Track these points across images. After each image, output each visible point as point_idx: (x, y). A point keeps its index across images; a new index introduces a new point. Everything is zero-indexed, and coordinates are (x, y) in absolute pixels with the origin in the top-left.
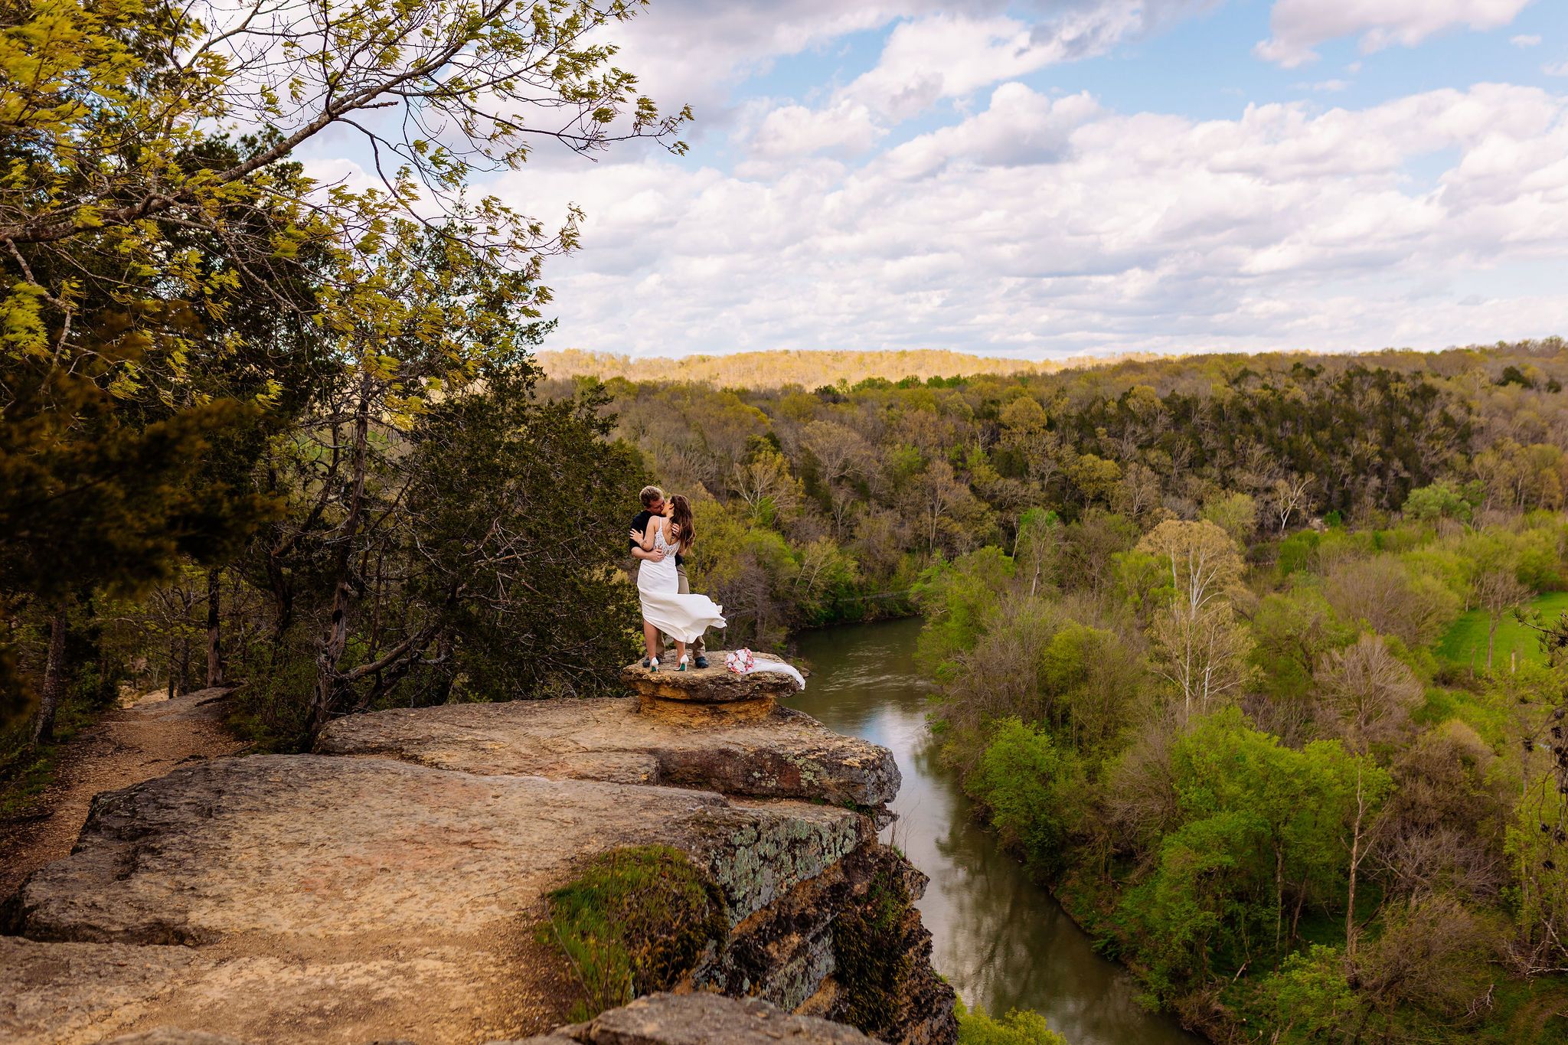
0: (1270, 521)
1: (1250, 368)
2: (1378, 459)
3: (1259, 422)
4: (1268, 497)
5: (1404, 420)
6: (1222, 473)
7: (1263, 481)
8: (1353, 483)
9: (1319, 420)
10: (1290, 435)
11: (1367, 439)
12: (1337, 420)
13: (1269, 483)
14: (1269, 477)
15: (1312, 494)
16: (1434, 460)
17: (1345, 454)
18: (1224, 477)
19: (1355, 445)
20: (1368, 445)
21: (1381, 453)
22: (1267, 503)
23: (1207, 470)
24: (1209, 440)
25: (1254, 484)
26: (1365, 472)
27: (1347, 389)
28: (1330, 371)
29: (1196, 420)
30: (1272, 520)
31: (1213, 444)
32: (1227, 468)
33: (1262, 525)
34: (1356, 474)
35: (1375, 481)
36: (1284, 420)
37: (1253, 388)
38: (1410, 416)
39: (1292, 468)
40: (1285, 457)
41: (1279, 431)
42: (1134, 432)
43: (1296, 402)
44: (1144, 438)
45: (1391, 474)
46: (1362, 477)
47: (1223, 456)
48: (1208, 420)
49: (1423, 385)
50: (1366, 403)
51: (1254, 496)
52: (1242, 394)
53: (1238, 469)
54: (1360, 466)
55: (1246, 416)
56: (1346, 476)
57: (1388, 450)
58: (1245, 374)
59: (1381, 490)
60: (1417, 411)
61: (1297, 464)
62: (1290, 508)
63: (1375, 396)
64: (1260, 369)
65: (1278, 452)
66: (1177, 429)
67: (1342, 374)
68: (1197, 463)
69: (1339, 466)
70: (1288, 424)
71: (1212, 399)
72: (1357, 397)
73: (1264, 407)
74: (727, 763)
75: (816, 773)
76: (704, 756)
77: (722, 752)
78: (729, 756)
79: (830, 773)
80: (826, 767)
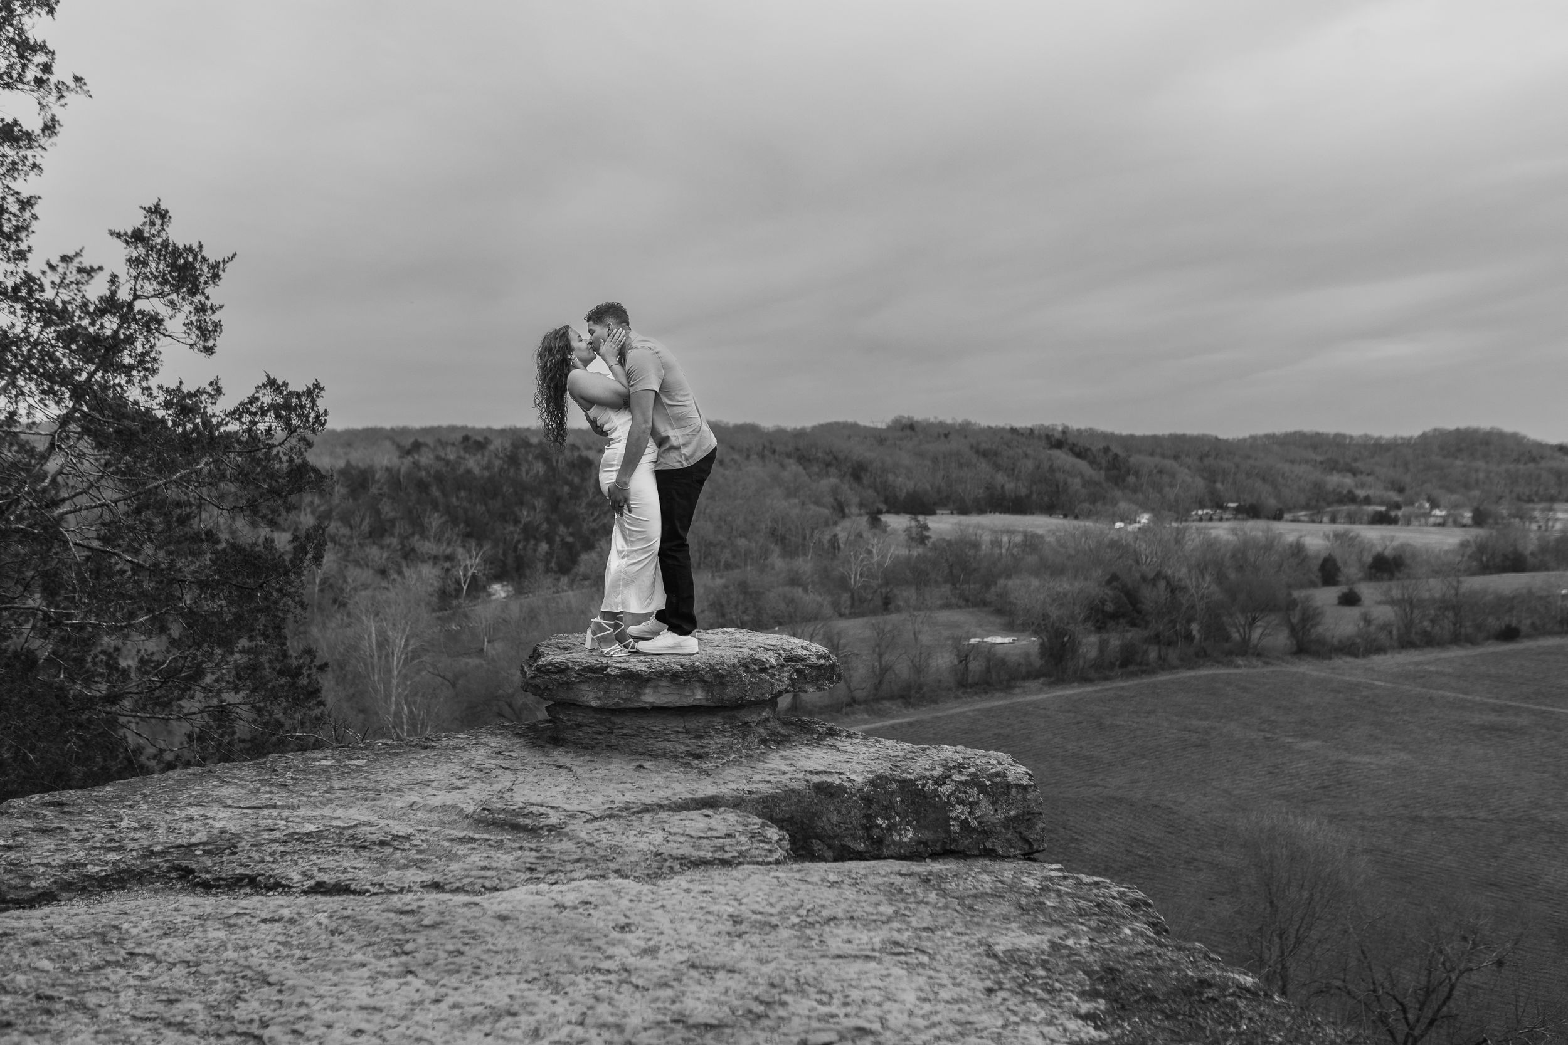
0: (451, 587)
1: (421, 440)
2: (545, 526)
3: (435, 492)
4: (447, 565)
5: (566, 489)
6: (402, 543)
7: (444, 549)
8: (525, 548)
9: (489, 489)
10: (465, 504)
11: (534, 508)
12: (507, 489)
13: (449, 551)
14: (448, 544)
15: (488, 561)
16: (594, 525)
17: (516, 522)
18: (403, 546)
19: (525, 513)
20: (533, 513)
21: (548, 520)
22: (448, 570)
23: (387, 540)
24: (387, 509)
25: (434, 552)
26: (535, 538)
27: (513, 460)
28: (497, 444)
29: (374, 490)
30: (453, 587)
31: (392, 514)
32: (407, 538)
33: (444, 592)
34: (527, 540)
35: (544, 547)
36: (459, 489)
37: (425, 458)
38: (570, 483)
39: (468, 535)
40: (462, 525)
41: (454, 500)
42: (312, 503)
43: (469, 471)
44: (322, 508)
45: (558, 539)
46: (532, 542)
47: (401, 528)
48: (385, 489)
49: (580, 457)
50: (532, 473)
51: (435, 564)
52: (416, 464)
53: (417, 537)
54: (530, 532)
55: (422, 486)
56: (518, 542)
57: (554, 517)
58: (417, 446)
59: (550, 554)
60: (576, 480)
61: (474, 533)
62: (470, 574)
63: (540, 468)
64: (430, 441)
65: (454, 520)
66: (355, 499)
67: (508, 445)
68: (378, 532)
69: (512, 533)
70: (462, 494)
71: (388, 469)
72: (524, 467)
73: (439, 478)
74: (832, 808)
75: (973, 805)
76: (795, 799)
77: (820, 788)
78: (832, 795)
79: (993, 803)
80: (986, 793)
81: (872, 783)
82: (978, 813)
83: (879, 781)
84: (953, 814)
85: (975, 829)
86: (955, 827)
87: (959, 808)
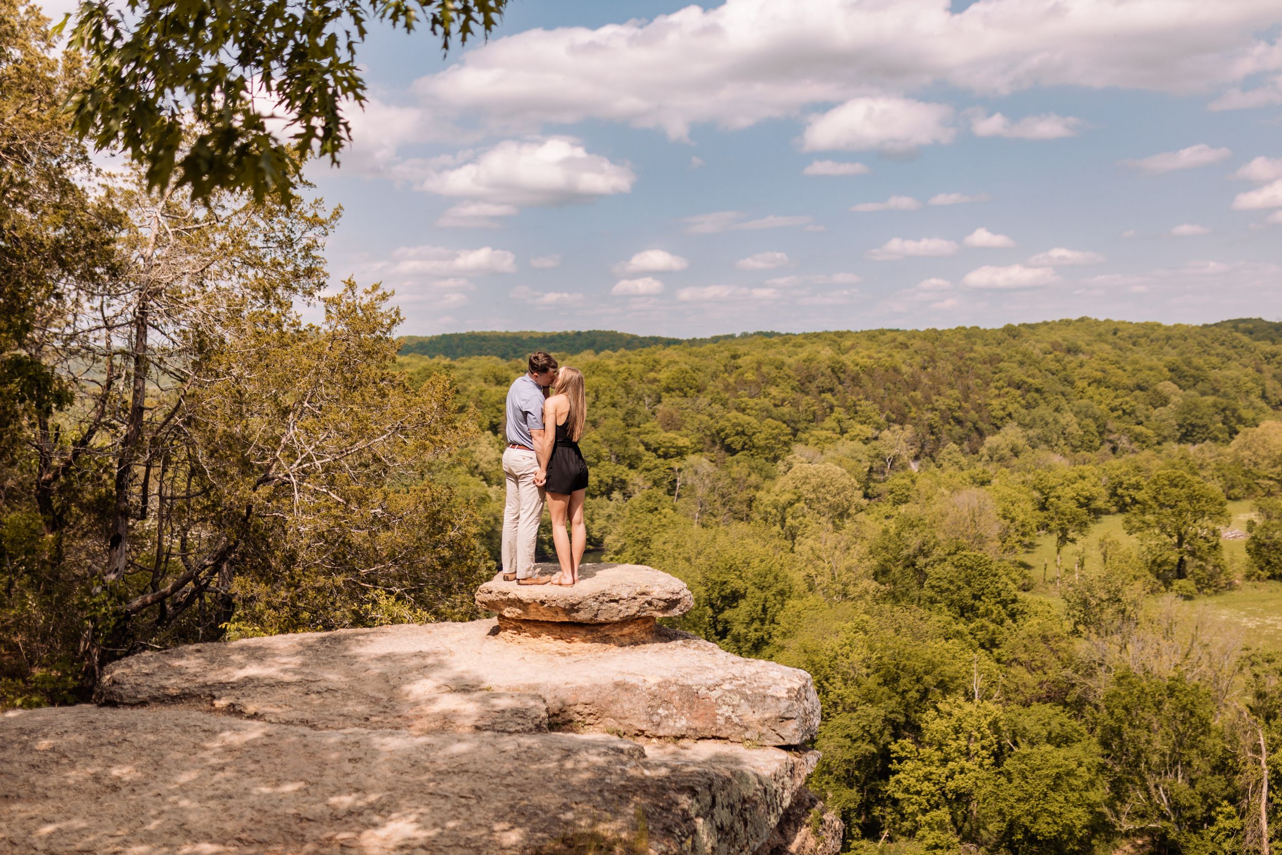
2: (958, 414)
3: (866, 385)
7: (872, 432)
13: (877, 434)
14: (876, 429)
15: (910, 443)
18: (841, 429)
21: (961, 409)
23: (828, 423)
25: (865, 435)
26: (950, 424)
30: (879, 464)
33: (872, 467)
34: (943, 425)
36: (886, 383)
37: (860, 357)
39: (893, 421)
40: (888, 413)
48: (827, 384)
57: (966, 406)
61: (897, 418)
62: (894, 454)
65: (882, 409)
69: (930, 419)
74: (625, 698)
75: (735, 707)
76: (597, 690)
77: (617, 685)
78: (626, 690)
79: (752, 707)
80: (747, 700)
81: (659, 685)
82: (739, 713)
83: (665, 684)
84: (720, 712)
85: (737, 724)
86: (721, 721)
87: (725, 708)
